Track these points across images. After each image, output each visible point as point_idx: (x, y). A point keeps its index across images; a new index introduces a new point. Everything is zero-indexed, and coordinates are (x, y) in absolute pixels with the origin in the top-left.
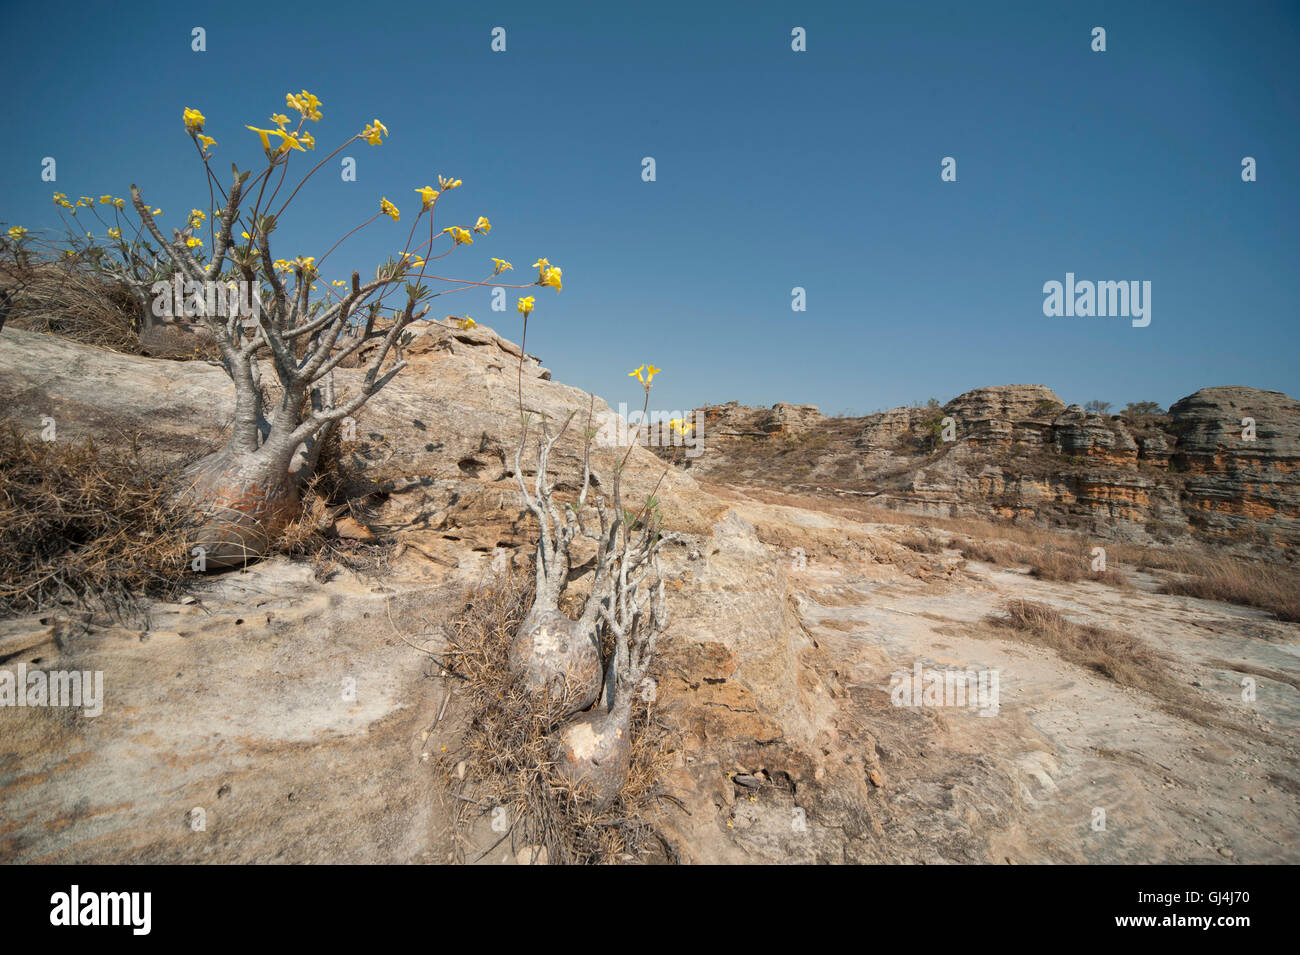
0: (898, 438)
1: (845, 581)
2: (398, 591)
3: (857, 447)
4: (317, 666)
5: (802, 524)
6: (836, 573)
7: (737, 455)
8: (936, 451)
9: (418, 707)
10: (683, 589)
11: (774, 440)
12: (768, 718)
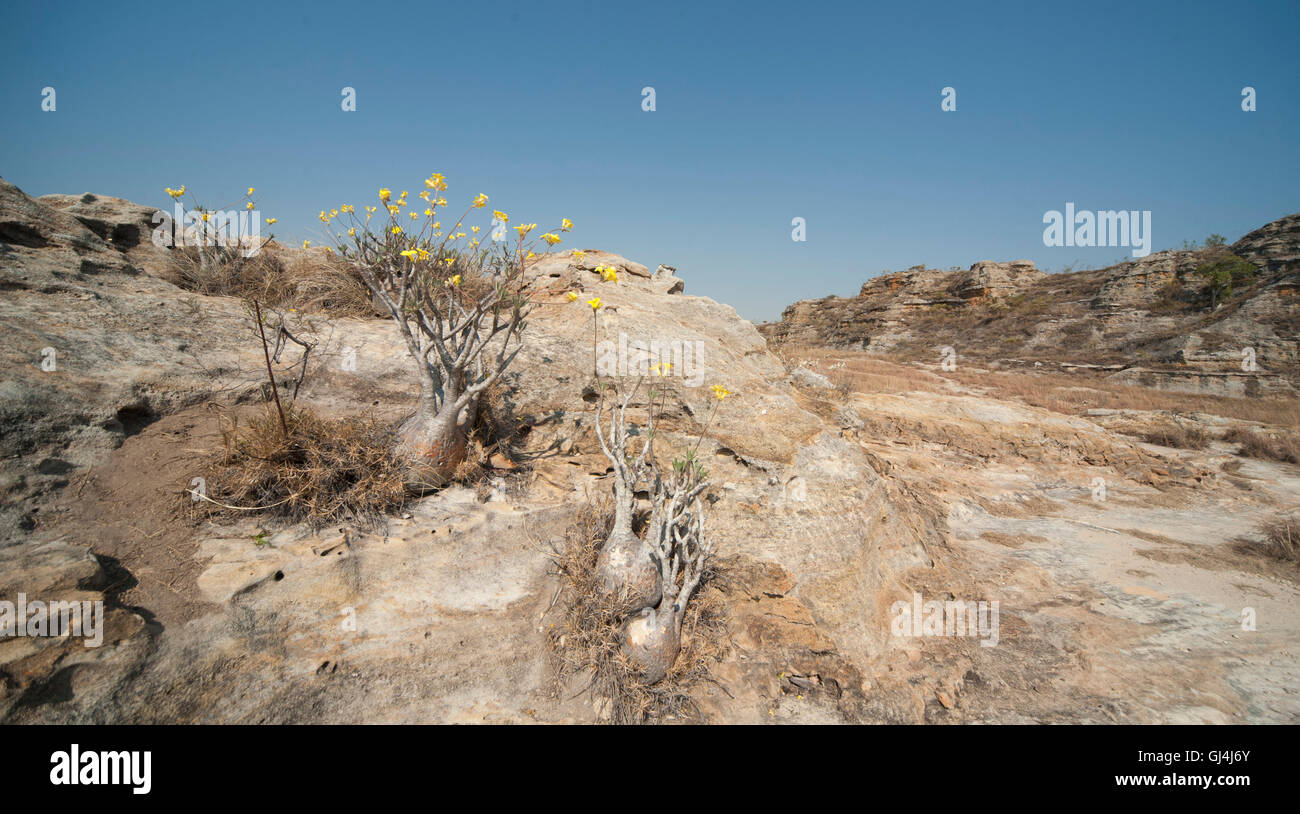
0: (1157, 293)
1: (1033, 486)
2: (531, 510)
3: (1092, 308)
4: (479, 562)
5: (981, 418)
6: (1023, 477)
7: (926, 327)
8: (1220, 306)
9: (540, 594)
10: (760, 512)
11: (975, 307)
12: (825, 632)
